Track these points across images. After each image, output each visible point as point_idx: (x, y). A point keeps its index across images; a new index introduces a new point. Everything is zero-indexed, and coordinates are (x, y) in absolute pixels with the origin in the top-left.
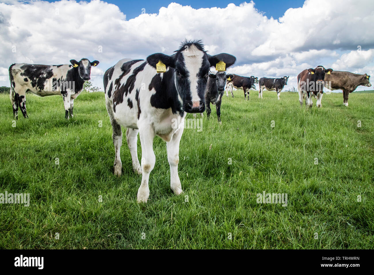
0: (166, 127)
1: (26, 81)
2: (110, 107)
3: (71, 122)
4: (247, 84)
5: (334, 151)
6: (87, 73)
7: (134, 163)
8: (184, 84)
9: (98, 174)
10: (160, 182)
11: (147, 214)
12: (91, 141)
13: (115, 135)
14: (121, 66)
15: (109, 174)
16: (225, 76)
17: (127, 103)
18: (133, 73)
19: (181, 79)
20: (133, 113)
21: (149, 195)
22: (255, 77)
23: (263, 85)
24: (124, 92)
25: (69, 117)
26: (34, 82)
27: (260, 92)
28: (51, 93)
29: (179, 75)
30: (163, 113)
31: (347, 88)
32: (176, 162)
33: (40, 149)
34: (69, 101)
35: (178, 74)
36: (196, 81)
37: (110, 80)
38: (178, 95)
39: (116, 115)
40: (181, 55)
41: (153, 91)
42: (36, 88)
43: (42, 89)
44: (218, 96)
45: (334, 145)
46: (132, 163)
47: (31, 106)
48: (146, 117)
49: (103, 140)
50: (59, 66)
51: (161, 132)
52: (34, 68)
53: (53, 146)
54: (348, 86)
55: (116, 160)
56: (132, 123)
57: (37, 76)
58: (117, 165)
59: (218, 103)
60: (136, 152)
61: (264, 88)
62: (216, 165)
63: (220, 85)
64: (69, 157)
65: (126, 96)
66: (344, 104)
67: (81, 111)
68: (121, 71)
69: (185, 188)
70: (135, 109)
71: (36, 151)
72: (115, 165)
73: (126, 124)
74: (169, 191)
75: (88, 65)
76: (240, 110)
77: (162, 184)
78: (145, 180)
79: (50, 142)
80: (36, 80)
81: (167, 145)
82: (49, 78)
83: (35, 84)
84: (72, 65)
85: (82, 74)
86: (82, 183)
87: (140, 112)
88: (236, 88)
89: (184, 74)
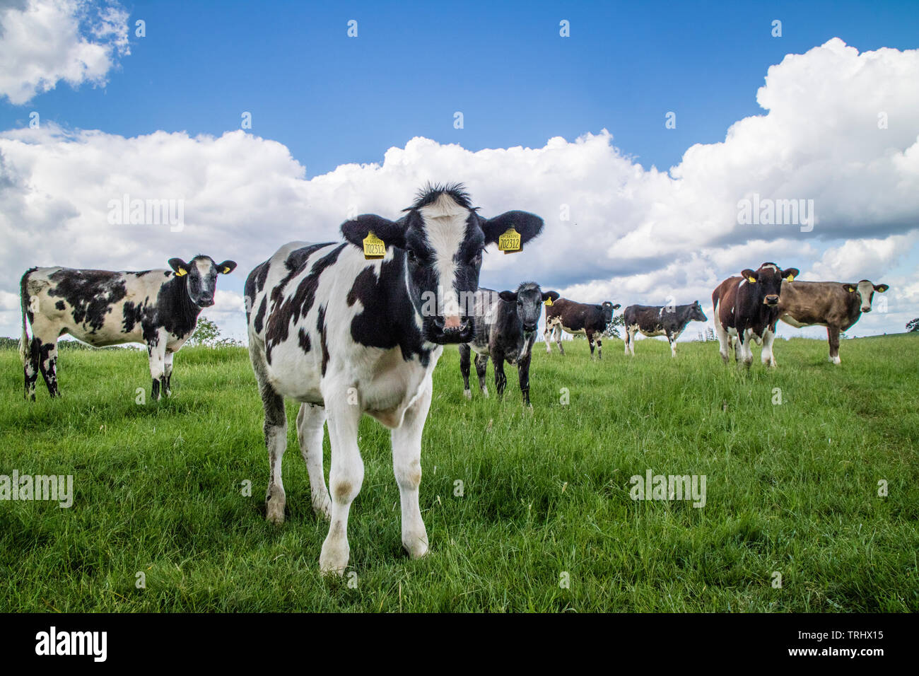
0: (389, 391)
1: (60, 309)
2: (259, 355)
3: (166, 408)
4: (596, 321)
5: (801, 457)
6: (205, 290)
7: (315, 492)
8: (425, 279)
9: (228, 517)
10: (376, 533)
11: (341, 598)
12: (212, 446)
13: (270, 423)
14: (286, 258)
15: (254, 517)
16: (538, 296)
17: (298, 341)
18: (313, 270)
19: (418, 268)
20: (310, 363)
21: (348, 558)
22: (614, 305)
23: (634, 324)
24: (291, 315)
25: (160, 395)
26: (81, 310)
27: (628, 340)
28: (119, 339)
29: (414, 260)
30: (381, 358)
31: (834, 322)
32: (415, 480)
33: (86, 463)
34: (163, 357)
35: (411, 259)
36: (453, 270)
37: (261, 292)
38: (414, 313)
39: (273, 372)
40: (419, 215)
41: (358, 307)
42: (84, 326)
43: (98, 327)
44: (524, 343)
45: (801, 443)
46: (310, 495)
47: (69, 376)
48: (341, 368)
49: (242, 444)
50: (140, 275)
51: (376, 403)
52: (83, 279)
53: (118, 457)
54: (834, 316)
55: (272, 486)
56: (310, 389)
57: (88, 297)
58: (272, 497)
59: (523, 362)
60: (320, 466)
61: (637, 331)
62: (514, 492)
63: (527, 316)
64: (158, 482)
65: (295, 324)
66: (831, 359)
67: (191, 384)
68: (285, 269)
69: (435, 542)
70: (316, 355)
71: (77, 468)
72: (269, 498)
73: (295, 392)
74: (399, 552)
75: (211, 271)
76: (579, 382)
77: (380, 536)
78: (339, 522)
79: (110, 446)
80: (83, 307)
81: (392, 438)
82: (115, 302)
83: (80, 314)
84: (174, 271)
85: (196, 290)
86: (185, 535)
87: (326, 357)
88: (570, 333)
89: (424, 256)
